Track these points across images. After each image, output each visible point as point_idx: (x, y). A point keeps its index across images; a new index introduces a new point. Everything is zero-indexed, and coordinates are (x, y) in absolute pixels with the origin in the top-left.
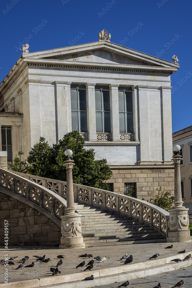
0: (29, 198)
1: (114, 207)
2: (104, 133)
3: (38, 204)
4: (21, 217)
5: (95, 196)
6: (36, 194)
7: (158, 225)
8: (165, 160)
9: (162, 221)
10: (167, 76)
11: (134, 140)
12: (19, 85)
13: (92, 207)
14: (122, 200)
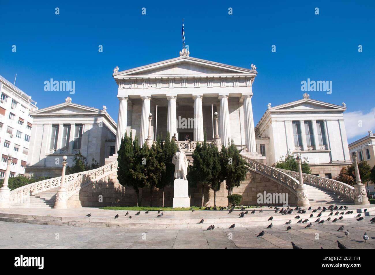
0: (279, 179)
1: (322, 185)
2: (311, 146)
3: (284, 183)
4: (275, 190)
5: (312, 179)
6: (283, 178)
7: (348, 195)
8: (346, 160)
9: (351, 192)
10: (341, 113)
11: (328, 149)
12: (267, 123)
13: (311, 185)
14: (327, 181)
